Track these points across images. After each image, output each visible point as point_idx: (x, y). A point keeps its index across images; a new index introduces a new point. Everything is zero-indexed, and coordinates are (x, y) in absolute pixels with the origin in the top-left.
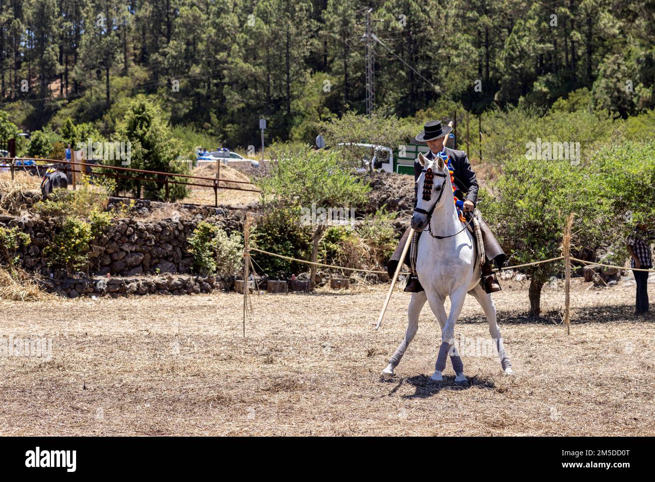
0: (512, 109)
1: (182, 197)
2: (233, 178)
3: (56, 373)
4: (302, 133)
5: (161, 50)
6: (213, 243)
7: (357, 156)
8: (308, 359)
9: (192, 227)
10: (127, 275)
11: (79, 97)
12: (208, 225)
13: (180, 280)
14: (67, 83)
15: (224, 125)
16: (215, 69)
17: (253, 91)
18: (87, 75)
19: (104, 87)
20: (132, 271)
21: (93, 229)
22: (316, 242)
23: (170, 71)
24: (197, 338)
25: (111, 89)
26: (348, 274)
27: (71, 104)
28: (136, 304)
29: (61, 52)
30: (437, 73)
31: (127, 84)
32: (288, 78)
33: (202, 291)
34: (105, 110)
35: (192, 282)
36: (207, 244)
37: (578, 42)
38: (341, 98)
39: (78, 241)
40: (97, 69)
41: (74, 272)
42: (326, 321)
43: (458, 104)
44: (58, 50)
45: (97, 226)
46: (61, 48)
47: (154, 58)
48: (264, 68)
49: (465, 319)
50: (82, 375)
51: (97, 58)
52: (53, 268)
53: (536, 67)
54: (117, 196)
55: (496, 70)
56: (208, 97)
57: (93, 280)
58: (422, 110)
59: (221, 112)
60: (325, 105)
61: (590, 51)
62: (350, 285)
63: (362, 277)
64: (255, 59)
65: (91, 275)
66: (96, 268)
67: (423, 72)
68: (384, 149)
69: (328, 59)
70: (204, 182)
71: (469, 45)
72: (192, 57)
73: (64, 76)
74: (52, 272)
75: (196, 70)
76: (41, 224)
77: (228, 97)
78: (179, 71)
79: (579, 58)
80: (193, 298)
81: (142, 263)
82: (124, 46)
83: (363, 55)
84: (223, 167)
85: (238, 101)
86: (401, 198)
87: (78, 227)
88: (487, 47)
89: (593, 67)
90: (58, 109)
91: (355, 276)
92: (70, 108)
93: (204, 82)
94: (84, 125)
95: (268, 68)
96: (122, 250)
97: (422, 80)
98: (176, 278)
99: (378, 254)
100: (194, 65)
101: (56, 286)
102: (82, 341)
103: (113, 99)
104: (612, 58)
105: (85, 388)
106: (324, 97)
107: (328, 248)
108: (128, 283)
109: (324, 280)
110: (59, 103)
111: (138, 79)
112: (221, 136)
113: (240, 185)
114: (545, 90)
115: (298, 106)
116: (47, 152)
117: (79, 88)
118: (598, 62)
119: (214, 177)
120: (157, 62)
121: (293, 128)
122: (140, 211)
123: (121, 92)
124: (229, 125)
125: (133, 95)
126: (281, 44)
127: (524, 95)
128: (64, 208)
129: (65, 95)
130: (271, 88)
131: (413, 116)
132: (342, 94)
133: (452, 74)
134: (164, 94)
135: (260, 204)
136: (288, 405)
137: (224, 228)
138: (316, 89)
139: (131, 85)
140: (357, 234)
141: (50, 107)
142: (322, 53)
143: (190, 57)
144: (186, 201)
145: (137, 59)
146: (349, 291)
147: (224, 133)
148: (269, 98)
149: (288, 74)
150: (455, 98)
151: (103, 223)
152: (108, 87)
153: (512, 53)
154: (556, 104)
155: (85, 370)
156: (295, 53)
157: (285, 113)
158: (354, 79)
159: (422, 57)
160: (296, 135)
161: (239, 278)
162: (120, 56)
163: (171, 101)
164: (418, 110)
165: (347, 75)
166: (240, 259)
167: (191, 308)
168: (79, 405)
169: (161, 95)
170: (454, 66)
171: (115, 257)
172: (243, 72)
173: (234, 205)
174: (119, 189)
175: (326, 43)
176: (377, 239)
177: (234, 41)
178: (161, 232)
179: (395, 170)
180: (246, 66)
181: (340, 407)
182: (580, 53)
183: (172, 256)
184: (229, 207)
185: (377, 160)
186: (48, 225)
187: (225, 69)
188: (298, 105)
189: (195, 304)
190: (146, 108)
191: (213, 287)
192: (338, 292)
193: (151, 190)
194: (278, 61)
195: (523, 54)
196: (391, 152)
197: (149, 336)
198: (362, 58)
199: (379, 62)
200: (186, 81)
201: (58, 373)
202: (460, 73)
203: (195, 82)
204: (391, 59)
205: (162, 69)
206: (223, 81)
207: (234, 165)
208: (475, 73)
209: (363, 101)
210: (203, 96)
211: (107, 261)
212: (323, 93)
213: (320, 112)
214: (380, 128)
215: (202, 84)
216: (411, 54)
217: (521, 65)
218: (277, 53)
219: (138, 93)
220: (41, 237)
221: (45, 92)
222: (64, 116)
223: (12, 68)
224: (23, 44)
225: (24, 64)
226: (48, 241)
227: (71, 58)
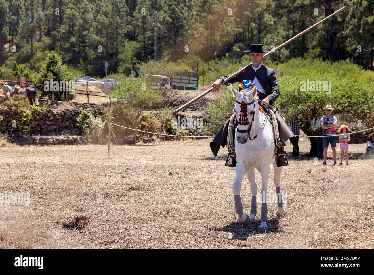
0: (224, 60)
1: (72, 99)
2: (94, 90)
3: (26, 181)
4: (123, 69)
5: (57, 30)
6: (88, 121)
7: (154, 81)
8: (142, 176)
9: (78, 114)
10: (48, 136)
12: (86, 113)
13: (73, 138)
14: (12, 45)
15: (87, 65)
16: (82, 39)
17: (100, 49)
18: (22, 41)
19: (30, 47)
20: (50, 134)
21: (32, 113)
22: (136, 121)
23: (61, 39)
24: (87, 165)
25: (33, 48)
26: (151, 135)
28: (53, 149)
29: (10, 30)
30: (187, 42)
31: (41, 45)
32: (117, 44)
33: (83, 143)
34: (30, 58)
35: (79, 139)
36: (85, 121)
37: (254, 28)
38: (142, 53)
39: (25, 119)
40: (27, 38)
41: (23, 134)
43: (197, 57)
44: (8, 29)
45: (34, 113)
46: (10, 28)
47: (54, 33)
48: (105, 38)
49: (210, 158)
50: (38, 182)
51: (27, 33)
52: (14, 132)
53: (234, 40)
54: (42, 98)
55: (215, 41)
56: (79, 52)
57: (32, 138)
58: (180, 59)
59: (85, 59)
60: (134, 56)
61: (260, 32)
62: (152, 141)
63: (158, 137)
64: (101, 34)
65: (31, 135)
66: (33, 132)
67: (180, 41)
68: (166, 77)
69: (136, 35)
70: (80, 92)
71: (203, 29)
72: (72, 33)
73: (11, 41)
74: (13, 134)
75: (73, 39)
76: (8, 111)
77: (88, 52)
78: (66, 40)
79: (255, 35)
80: (79, 146)
81: (55, 130)
82: (40, 28)
83: (153, 33)
84: (89, 85)
85: (93, 54)
86: (175, 101)
87: (25, 112)
88: (211, 30)
89: (261, 40)
90: (8, 57)
91: (154, 137)
92: (14, 57)
93: (77, 45)
94: (22, 65)
95: (108, 39)
96: (45, 124)
98: (71, 137)
99: (165, 127)
100: (72, 37)
101: (15, 140)
102: (33, 166)
103: (34, 53)
104: (270, 36)
105: (41, 188)
106: (134, 53)
107: (142, 124)
108: (48, 139)
109: (140, 139)
110: (9, 54)
111: (46, 43)
112: (86, 70)
113: (97, 94)
114: (238, 50)
115: (121, 57)
116: (5, 77)
117: (19, 47)
118: (263, 38)
119: (85, 89)
120: (55, 35)
121: (119, 67)
122: (53, 106)
123: (38, 49)
124: (89, 66)
125: (44, 51)
126: (113, 28)
127: (228, 53)
128: (19, 103)
130: (109, 48)
131: (176, 62)
132: (142, 52)
133: (194, 42)
134: (59, 51)
135: (109, 103)
136: (139, 197)
137: (93, 114)
138: (130, 49)
139: (43, 46)
140: (155, 118)
141: (4, 56)
142: (133, 32)
143: (71, 33)
144: (73, 101)
145: (46, 34)
146: (152, 144)
147: (87, 69)
148: (107, 52)
149: (117, 42)
150: (196, 54)
151: (37, 111)
152: (32, 47)
153: (223, 33)
154: (244, 57)
155: (39, 180)
156: (120, 31)
157: (115, 60)
158: (148, 44)
159: (180, 34)
160: (121, 71)
161: (100, 137)
162: (38, 33)
164: (178, 59)
165: (145, 43)
166: (100, 129)
167: (79, 151)
168: (41, 196)
169: (57, 51)
170: (195, 38)
171: (43, 127)
172: (95, 40)
173: (96, 103)
174: (42, 96)
175: (134, 27)
176: (165, 120)
177: (91, 26)
178: (64, 116)
180: (96, 37)
181: (163, 198)
182: (255, 33)
183: (69, 127)
184: (94, 104)
185: (163, 83)
186: (11, 112)
187: (87, 39)
188: (121, 56)
189: (80, 149)
190: (55, 57)
191: (88, 141)
192: (146, 144)
193: (57, 96)
194: (112, 35)
195: (228, 33)
196: (169, 79)
197: (64, 164)
198: (152, 35)
199: (160, 37)
200: (68, 45)
201: (27, 181)
202: (198, 42)
203: (73, 45)
204: (166, 35)
205: (58, 39)
206: (86, 45)
207: (93, 84)
208: (205, 42)
209: (152, 55)
210: (76, 52)
211: (39, 129)
212: (133, 51)
213: (132, 60)
214: (164, 68)
215: (76, 46)
216: (175, 33)
217: (227, 39)
218: (112, 32)
219: (46, 50)
220: (8, 117)
221: (3, 49)
222: (12, 60)
226: (11, 119)
227: (15, 33)
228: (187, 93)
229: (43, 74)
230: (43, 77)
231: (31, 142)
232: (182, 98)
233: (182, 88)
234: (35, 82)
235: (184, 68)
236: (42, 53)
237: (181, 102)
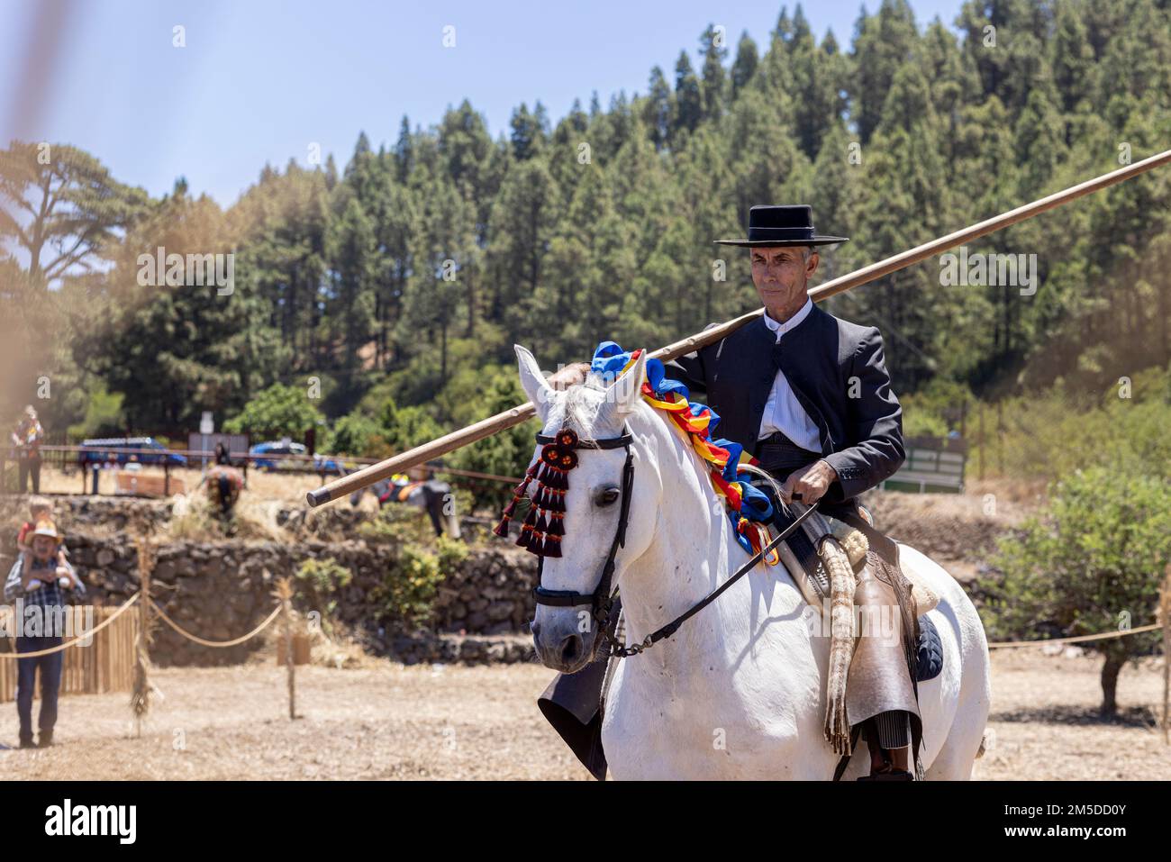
0: (1048, 397)
5: (522, 301)
10: (489, 634)
11: (401, 369)
14: (386, 348)
16: (600, 329)
18: (415, 337)
19: (438, 353)
20: (497, 628)
21: (441, 564)
23: (536, 332)
25: (448, 357)
27: (390, 379)
28: (504, 678)
29: (378, 302)
30: (931, 341)
31: (472, 350)
34: (439, 388)
37: (1146, 297)
39: (419, 582)
40: (429, 328)
41: (412, 627)
43: (963, 387)
44: (373, 299)
45: (447, 561)
46: (377, 295)
47: (512, 312)
48: (672, 329)
49: (1002, 715)
51: (429, 312)
52: (385, 621)
53: (1081, 334)
54: (471, 515)
55: (1021, 337)
57: (439, 641)
61: (1165, 312)
64: (660, 315)
65: (436, 633)
66: (443, 622)
67: (910, 338)
71: (980, 300)
72: (568, 312)
74: (382, 626)
75: (572, 331)
76: (367, 557)
78: (552, 331)
79: (1148, 321)
81: (511, 618)
82: (468, 295)
86: (890, 527)
87: (419, 560)
88: (1007, 302)
90: (370, 385)
92: (389, 383)
94: (411, 410)
95: (679, 329)
96: (482, 597)
97: (909, 351)
100: (570, 324)
101: (387, 647)
102: (442, 731)
103: (452, 372)
108: (490, 645)
110: (373, 377)
111: (487, 343)
114: (1096, 368)
116: (360, 449)
117: (402, 355)
120: (515, 319)
123: (463, 362)
125: (479, 365)
126: (699, 295)
127: (1063, 374)
128: (401, 531)
129: (381, 366)
133: (954, 342)
139: (478, 351)
141: (359, 383)
143: (564, 312)
145: (488, 314)
150: (958, 379)
151: (457, 556)
152: (444, 354)
153: (1046, 312)
154: (1114, 390)
156: (718, 307)
159: (909, 317)
162: (462, 310)
170: (958, 329)
171: (473, 606)
172: (639, 334)
174: (475, 507)
177: (628, 289)
180: (644, 325)
182: (1149, 314)
186: (377, 557)
187: (615, 328)
190: (516, 387)
194: (694, 318)
195: (1063, 315)
200: (557, 347)
202: (967, 342)
203: (570, 349)
205: (525, 329)
208: (988, 341)
211: (461, 613)
215: (581, 351)
216: (893, 312)
217: (1059, 331)
219: (486, 363)
220: (367, 575)
221: (355, 360)
222: (380, 396)
223: (306, 325)
224: (323, 290)
225: (324, 320)
226: (377, 581)
227: (392, 311)
228: (929, 505)
230: (477, 450)
231: (437, 655)
232: (915, 517)
233: (914, 488)
234: (454, 465)
235: (921, 421)
236: (474, 373)
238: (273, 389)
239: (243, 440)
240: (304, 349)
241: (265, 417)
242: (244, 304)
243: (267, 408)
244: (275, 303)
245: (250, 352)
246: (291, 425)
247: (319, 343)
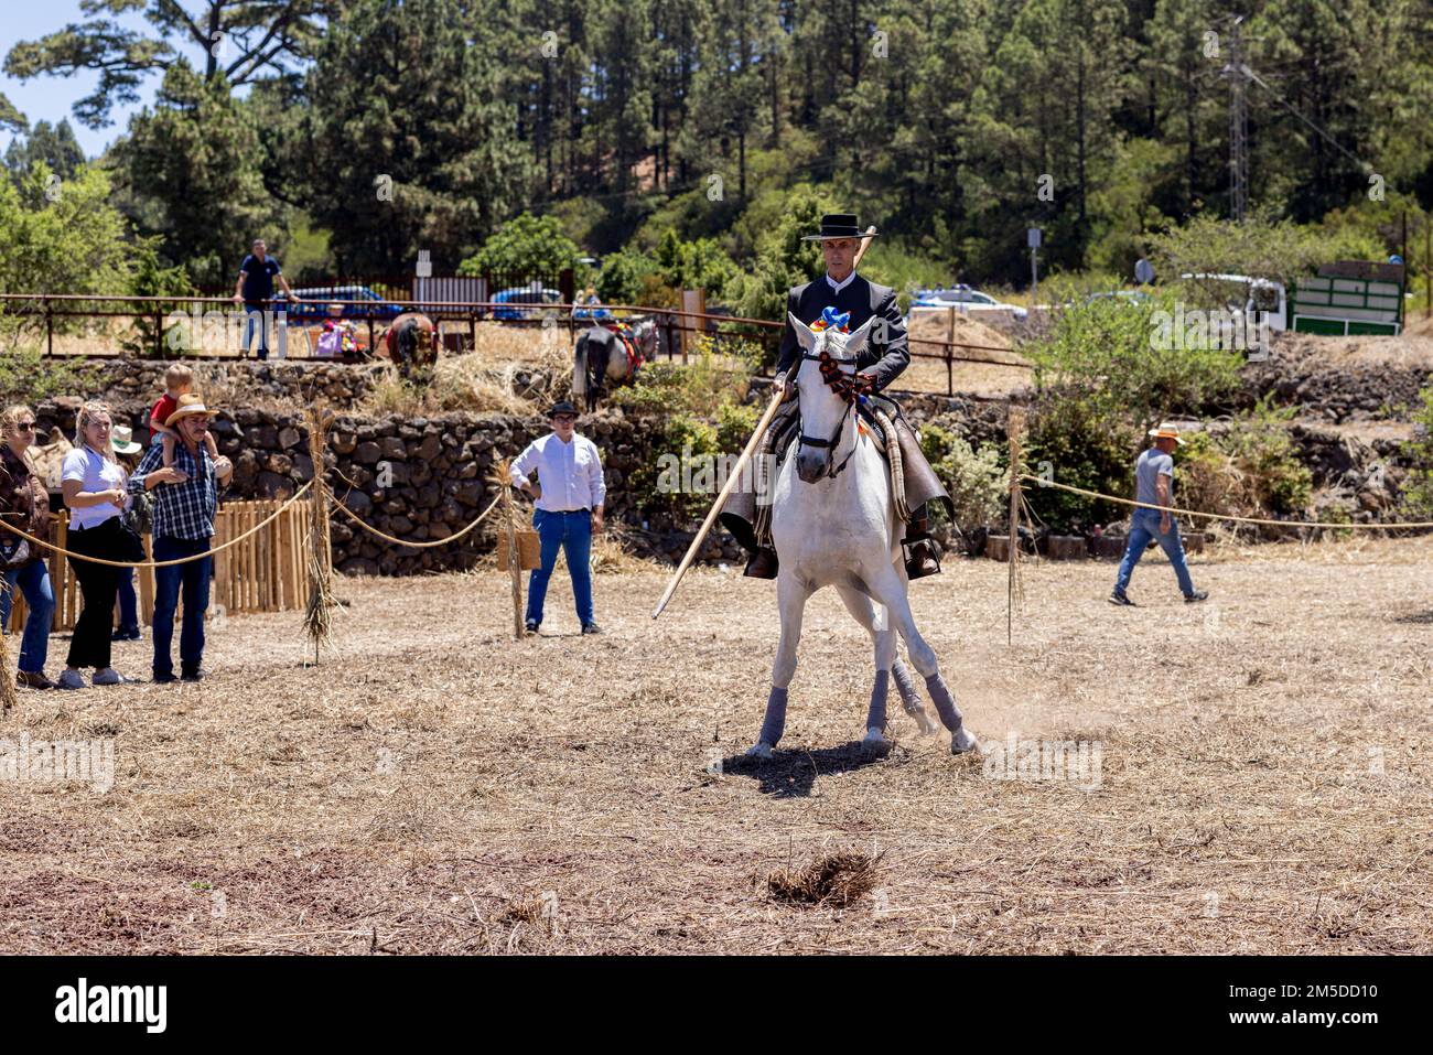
2: (980, 340)
3: (663, 711)
4: (1108, 254)
5: (840, 100)
6: (945, 464)
7: (1219, 299)
8: (1134, 689)
11: (688, 190)
12: (938, 431)
14: (667, 163)
15: (959, 240)
16: (942, 136)
17: (1014, 175)
18: (704, 149)
19: (735, 169)
21: (720, 438)
23: (858, 139)
25: (747, 174)
26: (1202, 523)
27: (674, 203)
29: (656, 106)
30: (1367, 140)
31: (778, 164)
32: (1081, 150)
34: (737, 213)
38: (1182, 187)
40: (721, 137)
42: (1164, 615)
43: (1409, 198)
44: (649, 101)
45: (729, 433)
46: (655, 97)
47: (828, 114)
48: (1035, 132)
50: (712, 714)
52: (649, 511)
54: (765, 376)
56: (930, 187)
58: (1336, 211)
59: (954, 215)
60: (1151, 201)
62: (1205, 545)
63: (1230, 530)
64: (1018, 114)
67: (1339, 136)
68: (1269, 285)
69: (1158, 113)
70: (925, 349)
72: (901, 111)
73: (661, 151)
74: (646, 519)
75: (906, 137)
76: (626, 429)
77: (967, 187)
78: (880, 138)
82: (772, 92)
83: (1226, 106)
84: (963, 321)
85: (985, 194)
86: (1303, 379)
87: (692, 434)
90: (649, 212)
91: (1215, 529)
92: (672, 209)
93: (922, 159)
94: (700, 242)
95: (1044, 131)
97: (1338, 153)
99: (1260, 486)
100: (902, 128)
101: (653, 545)
102: (706, 649)
103: (752, 192)
106: (1149, 187)
110: (652, 201)
111: (797, 154)
112: (956, 260)
113: (993, 355)
115: (1099, 203)
116: (633, 294)
117: (689, 174)
119: (944, 339)
120: (832, 122)
121: (1091, 246)
123: (767, 180)
124: (969, 241)
125: (788, 184)
126: (1067, 86)
128: (668, 397)
129: (662, 187)
131: (1320, 222)
132: (1185, 181)
133: (1396, 141)
134: (848, 184)
135: (1034, 390)
137: (965, 437)
138: (1135, 171)
139: (786, 165)
140: (1218, 448)
141: (635, 209)
142: (1147, 103)
143: (896, 111)
145: (797, 117)
146: (1204, 557)
147: (962, 256)
149: (1081, 142)
150: (1403, 188)
151: (740, 427)
152: (742, 170)
155: (716, 705)
156: (1092, 101)
157: (1075, 217)
158: (1206, 151)
159: (1338, 109)
160: (1097, 259)
161: (993, 532)
162: (764, 112)
163: (860, 196)
164: (1330, 210)
165: (1193, 145)
166: (995, 497)
169: (840, 184)
170: (1399, 125)
172: (993, 138)
173: (983, 393)
174: (767, 363)
175: (1152, 83)
176: (1258, 459)
177: (977, 82)
179: (1289, 326)
180: (998, 127)
181: (1201, 781)
184: (974, 397)
186: (639, 430)
187: (961, 134)
188: (1099, 201)
190: (819, 209)
191: (946, 548)
194: (1062, 116)
196: (1282, 291)
197: (831, 641)
198: (1223, 111)
199: (1256, 119)
200: (887, 158)
201: (667, 710)
202: (1412, 139)
203: (904, 159)
204: (1278, 113)
205: (844, 135)
206: (957, 157)
207: (980, 317)
209: (1225, 194)
210: (919, 186)
212: (1148, 179)
213: (1142, 215)
214: (1260, 246)
215: (918, 163)
216: (1317, 103)
218: (1060, 103)
219: (797, 182)
220: (625, 452)
221: (626, 180)
222: (662, 225)
223: (565, 136)
224: (586, 91)
225: (587, 128)
226: (638, 460)
227: (674, 116)
228: (1352, 349)
229: (769, 278)
230: (770, 292)
231: (719, 553)
232: (1334, 367)
233: (1335, 329)
234: (741, 310)
235: (1352, 244)
236: (781, 192)
237: (1327, 385)
238: (522, 218)
239: (481, 286)
240: (562, 167)
241: (510, 256)
242: (481, 112)
243: (512, 244)
244: (523, 109)
245: (491, 172)
246: (543, 264)
247: (583, 159)
